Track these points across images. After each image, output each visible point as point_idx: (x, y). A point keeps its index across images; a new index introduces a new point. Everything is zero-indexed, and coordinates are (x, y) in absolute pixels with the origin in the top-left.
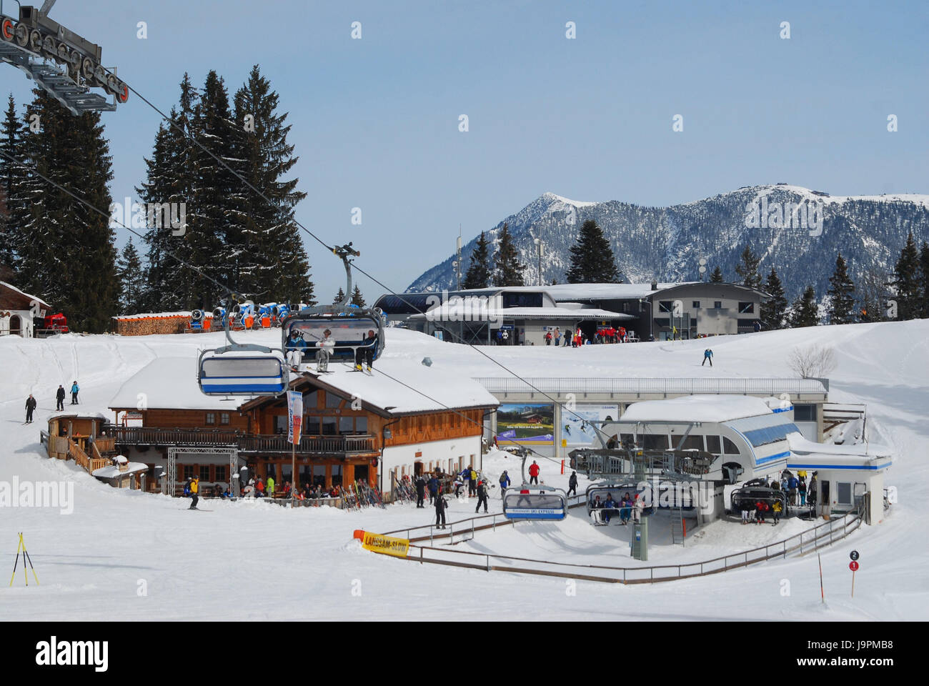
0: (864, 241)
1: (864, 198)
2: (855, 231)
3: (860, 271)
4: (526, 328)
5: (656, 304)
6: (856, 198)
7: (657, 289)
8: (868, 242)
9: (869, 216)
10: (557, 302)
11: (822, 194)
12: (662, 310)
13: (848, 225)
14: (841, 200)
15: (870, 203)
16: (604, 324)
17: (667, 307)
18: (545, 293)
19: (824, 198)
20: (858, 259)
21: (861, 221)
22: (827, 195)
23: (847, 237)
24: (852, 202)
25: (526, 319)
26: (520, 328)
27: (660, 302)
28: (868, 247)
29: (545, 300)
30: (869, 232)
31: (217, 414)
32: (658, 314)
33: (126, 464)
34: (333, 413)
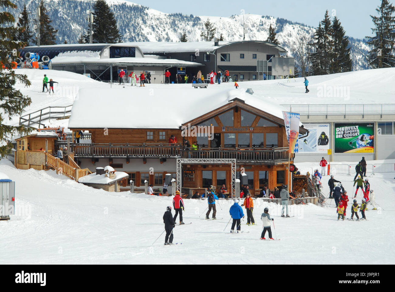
0: (72, 26)
2: (66, 19)
5: (219, 56)
7: (218, 45)
9: (74, 10)
10: (145, 54)
12: (222, 60)
16: (181, 70)
17: (224, 57)
18: (137, 47)
20: (68, 37)
21: (69, 13)
23: (61, 23)
25: (134, 66)
27: (222, 55)
28: (74, 30)
29: (137, 53)
30: (75, 20)
31: (156, 131)
32: (219, 63)
33: (114, 172)
34: (248, 131)
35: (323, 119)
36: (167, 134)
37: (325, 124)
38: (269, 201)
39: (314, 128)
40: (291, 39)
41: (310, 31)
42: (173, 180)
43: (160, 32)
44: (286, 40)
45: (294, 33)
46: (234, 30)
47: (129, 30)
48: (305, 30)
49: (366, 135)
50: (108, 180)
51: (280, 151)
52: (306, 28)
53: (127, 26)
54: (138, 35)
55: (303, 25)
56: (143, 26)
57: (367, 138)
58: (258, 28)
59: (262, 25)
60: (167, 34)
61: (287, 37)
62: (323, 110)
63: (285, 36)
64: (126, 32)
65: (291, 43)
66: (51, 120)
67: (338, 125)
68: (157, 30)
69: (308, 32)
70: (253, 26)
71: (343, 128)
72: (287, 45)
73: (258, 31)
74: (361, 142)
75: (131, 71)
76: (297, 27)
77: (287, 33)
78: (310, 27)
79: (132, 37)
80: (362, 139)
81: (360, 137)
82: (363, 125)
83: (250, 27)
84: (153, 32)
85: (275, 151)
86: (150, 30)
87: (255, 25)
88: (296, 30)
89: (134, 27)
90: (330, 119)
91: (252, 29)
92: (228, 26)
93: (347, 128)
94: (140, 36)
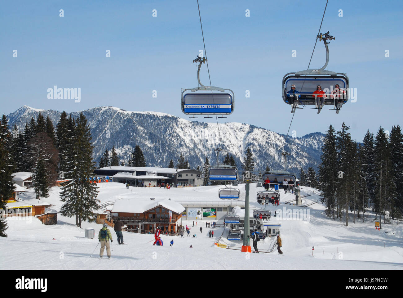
1: (138, 112)
2: (135, 123)
3: (137, 137)
5: (177, 175)
6: (135, 112)
8: (139, 127)
9: (140, 118)
10: (150, 173)
11: (124, 110)
12: (179, 177)
13: (133, 121)
14: (130, 113)
15: (140, 114)
19: (124, 112)
20: (136, 133)
21: (137, 120)
22: (126, 111)
23: (132, 125)
24: (134, 113)
25: (145, 179)
29: (146, 173)
30: (140, 124)
31: (137, 214)
34: (163, 214)
35: (199, 206)
36: (139, 215)
40: (257, 136)
41: (268, 132)
42: (138, 228)
43: (185, 131)
44: (255, 137)
45: (259, 133)
46: (226, 131)
47: (169, 130)
48: (265, 132)
49: (213, 212)
51: (172, 220)
52: (265, 130)
53: (168, 127)
54: (174, 132)
55: (264, 129)
56: (176, 128)
57: (214, 212)
58: (239, 130)
59: (242, 128)
60: (190, 132)
61: (255, 135)
62: (199, 203)
63: (254, 135)
64: (167, 131)
65: (257, 139)
67: (204, 208)
68: (184, 130)
69: (266, 133)
70: (237, 129)
71: (206, 209)
72: (255, 140)
73: (240, 131)
74: (211, 214)
76: (261, 130)
77: (255, 133)
78: (268, 130)
79: (171, 133)
80: (212, 213)
81: (211, 212)
82: (212, 208)
83: (235, 129)
84: (182, 131)
86: (180, 130)
87: (238, 128)
88: (260, 131)
89: (172, 128)
90: (201, 206)
91: (236, 130)
93: (207, 209)
94: (175, 133)
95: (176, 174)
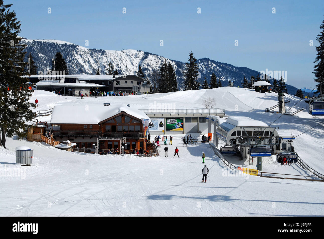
0: (39, 55)
1: (39, 40)
2: (36, 51)
3: (38, 64)
4: (76, 90)
5: (115, 82)
6: (36, 40)
7: (115, 77)
8: (40, 55)
9: (41, 46)
10: (80, 81)
11: (25, 39)
12: (117, 84)
13: (34, 49)
14: (31, 41)
15: (41, 42)
16: (97, 89)
17: (118, 83)
18: (77, 78)
19: (26, 40)
20: (37, 60)
21: (38, 48)
22: (27, 39)
23: (34, 53)
24: (35, 41)
25: (75, 87)
26: (73, 90)
27: (116, 82)
28: (40, 56)
29: (77, 81)
30: (41, 51)
32: (115, 85)
33: (70, 143)
34: (127, 125)
35: (161, 116)
36: (93, 126)
37: (162, 118)
38: (136, 155)
39: (157, 120)
40: (151, 62)
41: (161, 58)
42: (96, 147)
43: (84, 58)
44: (149, 63)
45: (153, 59)
46: (122, 57)
47: (69, 57)
48: (158, 58)
49: (180, 123)
50: (68, 147)
51: (141, 133)
52: (159, 57)
53: (68, 55)
54: (73, 59)
55: (157, 55)
56: (76, 55)
57: (180, 124)
58: (135, 57)
59: (137, 55)
60: (88, 59)
61: (149, 61)
62: (161, 112)
63: (148, 61)
64: (67, 58)
65: (152, 64)
66: (40, 117)
67: (168, 118)
68: (83, 57)
69: (160, 59)
70: (132, 55)
71: (170, 120)
72: (149, 65)
73: (135, 58)
74: (177, 126)
75: (74, 90)
76: (154, 56)
77: (149, 59)
78: (161, 56)
79: (70, 60)
80: (178, 125)
81: (177, 124)
82: (178, 118)
83: (131, 56)
84: (81, 58)
85: (139, 133)
86: (80, 57)
87: (133, 55)
88: (154, 58)
89: (71, 55)
90: (165, 116)
91: (132, 57)
92: (119, 55)
93: (172, 120)
94: (74, 60)
95: (114, 80)
